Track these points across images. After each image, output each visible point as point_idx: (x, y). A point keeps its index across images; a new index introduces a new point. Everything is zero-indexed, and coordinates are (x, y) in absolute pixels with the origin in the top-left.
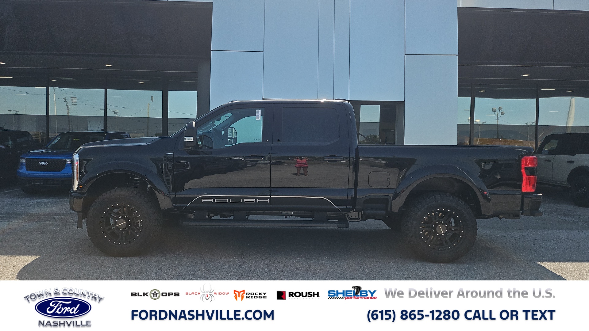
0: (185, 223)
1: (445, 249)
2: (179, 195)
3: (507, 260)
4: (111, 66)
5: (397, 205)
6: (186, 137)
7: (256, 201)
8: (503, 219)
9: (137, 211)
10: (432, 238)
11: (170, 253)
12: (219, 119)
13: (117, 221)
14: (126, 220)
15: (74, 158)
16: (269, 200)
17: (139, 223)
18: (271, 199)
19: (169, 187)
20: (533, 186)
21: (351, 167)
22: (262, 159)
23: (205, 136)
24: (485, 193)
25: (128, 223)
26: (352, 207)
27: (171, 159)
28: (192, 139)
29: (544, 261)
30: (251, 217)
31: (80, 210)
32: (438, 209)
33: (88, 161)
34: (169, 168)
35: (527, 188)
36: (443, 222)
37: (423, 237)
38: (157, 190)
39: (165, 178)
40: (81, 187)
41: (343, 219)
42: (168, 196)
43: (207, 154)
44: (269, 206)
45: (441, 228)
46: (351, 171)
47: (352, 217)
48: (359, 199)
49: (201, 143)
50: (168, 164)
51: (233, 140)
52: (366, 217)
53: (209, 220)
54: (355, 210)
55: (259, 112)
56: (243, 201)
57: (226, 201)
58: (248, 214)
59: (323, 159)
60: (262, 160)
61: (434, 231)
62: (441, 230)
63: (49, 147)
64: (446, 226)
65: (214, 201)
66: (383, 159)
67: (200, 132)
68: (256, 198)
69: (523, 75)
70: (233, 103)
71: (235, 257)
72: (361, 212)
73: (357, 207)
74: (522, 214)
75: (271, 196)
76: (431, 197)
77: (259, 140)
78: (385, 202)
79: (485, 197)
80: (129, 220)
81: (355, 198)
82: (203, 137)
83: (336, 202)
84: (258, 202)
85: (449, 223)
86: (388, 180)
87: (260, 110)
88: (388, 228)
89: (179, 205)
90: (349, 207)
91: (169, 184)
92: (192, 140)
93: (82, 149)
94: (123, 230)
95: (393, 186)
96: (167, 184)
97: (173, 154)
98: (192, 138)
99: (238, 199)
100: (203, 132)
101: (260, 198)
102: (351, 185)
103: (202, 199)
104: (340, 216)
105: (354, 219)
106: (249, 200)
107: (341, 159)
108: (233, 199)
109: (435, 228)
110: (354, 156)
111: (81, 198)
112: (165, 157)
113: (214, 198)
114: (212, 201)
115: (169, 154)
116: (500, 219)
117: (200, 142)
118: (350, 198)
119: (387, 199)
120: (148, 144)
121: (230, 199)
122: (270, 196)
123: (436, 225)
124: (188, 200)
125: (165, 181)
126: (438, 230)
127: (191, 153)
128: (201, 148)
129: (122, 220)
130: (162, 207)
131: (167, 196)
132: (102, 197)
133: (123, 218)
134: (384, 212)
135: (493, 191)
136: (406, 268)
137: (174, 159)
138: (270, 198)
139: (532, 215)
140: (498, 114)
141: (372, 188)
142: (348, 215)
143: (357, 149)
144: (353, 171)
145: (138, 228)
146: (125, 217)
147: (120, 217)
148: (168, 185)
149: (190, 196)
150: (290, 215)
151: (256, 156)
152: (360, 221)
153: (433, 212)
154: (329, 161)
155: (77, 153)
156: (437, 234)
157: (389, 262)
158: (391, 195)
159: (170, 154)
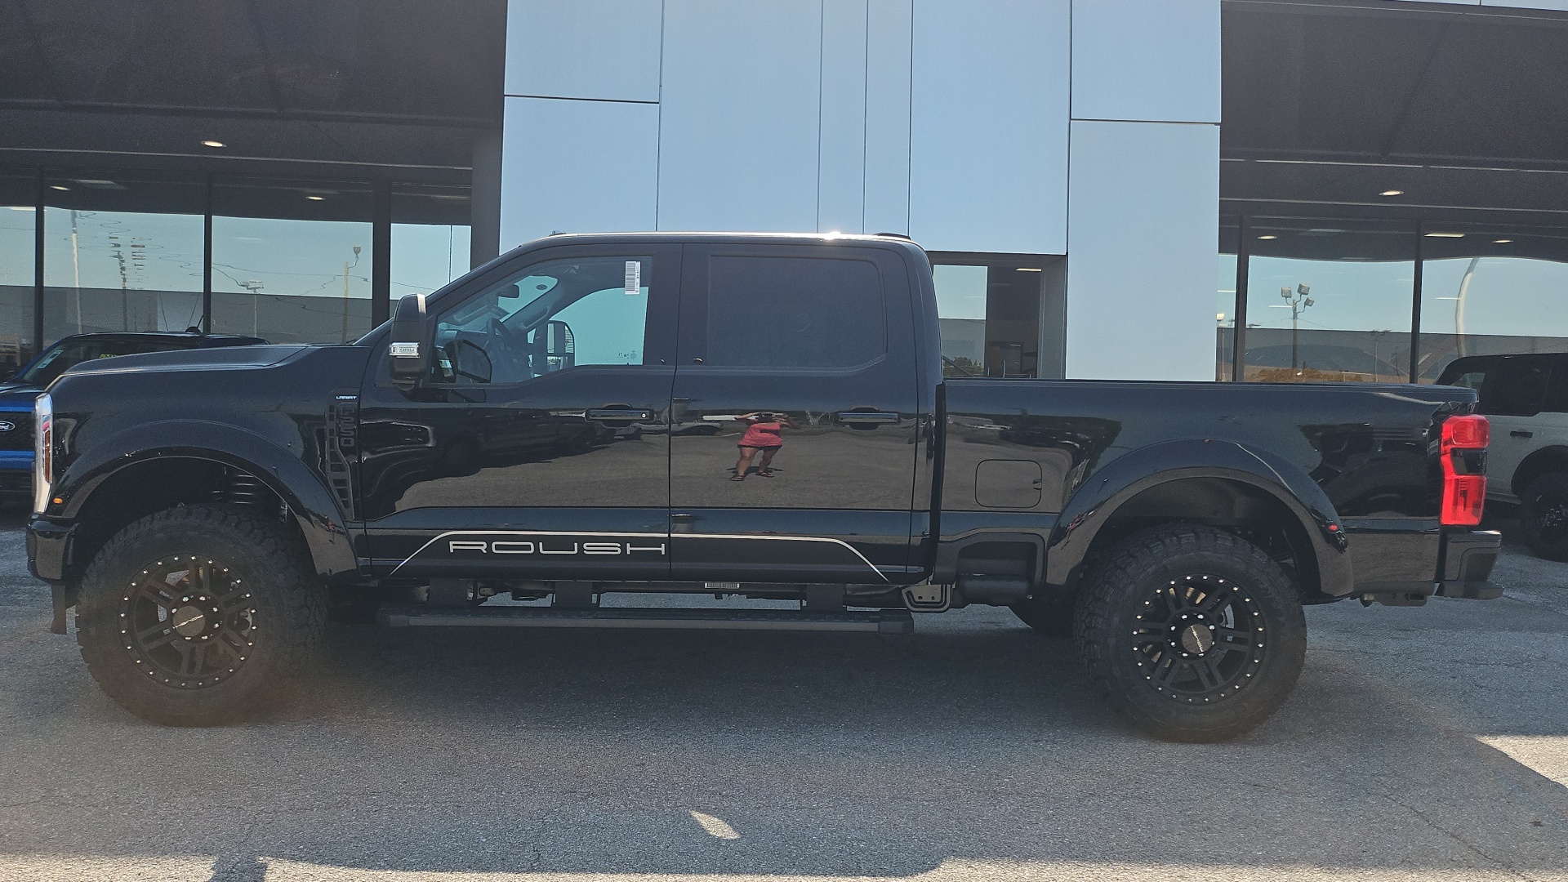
0: (396, 619)
1: (1207, 700)
2: (379, 528)
3: (1390, 731)
4: (220, 145)
5: (1061, 563)
6: (394, 344)
7: (624, 548)
8: (1376, 606)
9: (238, 582)
10: (1167, 666)
11: (349, 714)
12: (514, 293)
13: (174, 611)
14: (204, 608)
15: (37, 407)
16: (663, 545)
17: (250, 619)
18: (670, 545)
19: (346, 504)
20: (1476, 505)
21: (923, 445)
22: (644, 416)
23: (465, 342)
24: (1334, 527)
25: (210, 618)
26: (922, 569)
27: (351, 415)
28: (416, 350)
29: (1498, 735)
30: (609, 600)
31: (58, 576)
32: (1189, 578)
33: (81, 419)
34: (343, 444)
35: (1453, 513)
36: (1201, 617)
37: (1140, 664)
38: (305, 514)
39: (332, 476)
40: (58, 501)
41: (894, 605)
42: (343, 533)
43: (469, 400)
44: (665, 565)
45: (1195, 635)
46: (922, 456)
47: (920, 598)
48: (943, 544)
49: (449, 366)
50: (342, 430)
51: (562, 361)
52: (963, 599)
53: (475, 607)
54: (931, 578)
55: (634, 268)
56: (581, 548)
57: (528, 548)
58: (600, 590)
59: (835, 419)
60: (643, 421)
61: (1173, 644)
62: (1197, 639)
63: (27, 377)
64: (1212, 627)
65: (489, 548)
66: (997, 420)
67: (446, 330)
68: (623, 541)
69: (1385, 194)
70: (555, 240)
71: (556, 724)
72: (949, 586)
73: (938, 569)
74: (1440, 592)
75: (672, 535)
76: (1168, 541)
77: (634, 356)
78: (1028, 553)
79: (1331, 538)
80: (215, 610)
81: (933, 540)
82: (457, 348)
83: (876, 552)
84: (628, 553)
85: (1220, 619)
86: (1036, 485)
87: (638, 264)
88: (1021, 624)
89: (378, 561)
90: (914, 569)
91: (343, 493)
92: (415, 354)
93: (64, 379)
94: (196, 639)
95: (1052, 503)
96: (336, 494)
97: (359, 397)
98: (415, 345)
99: (567, 543)
100: (459, 331)
101: (635, 542)
102: (923, 502)
103: (451, 543)
104: (886, 594)
105: (927, 605)
106: (602, 544)
107: (890, 420)
108: (550, 543)
109: (1176, 637)
110: (932, 410)
111: (59, 536)
112: (331, 408)
113: (489, 539)
114: (483, 549)
115: (343, 397)
116: (1366, 604)
117: (448, 362)
118: (916, 541)
119: (1033, 546)
120: (278, 365)
121: (541, 544)
122: (667, 535)
123: (1182, 626)
124: (406, 545)
125: (331, 484)
126: (1185, 640)
127: (414, 396)
128: (452, 380)
129: (193, 609)
130: (321, 567)
131: (339, 532)
132: (125, 536)
133: (194, 602)
134: (1021, 586)
135: (1356, 521)
136: (1091, 760)
137: (359, 413)
138: (669, 541)
139: (1470, 594)
140: (1295, 304)
141: (986, 509)
142: (910, 592)
143: (941, 390)
144: (929, 456)
145: (245, 633)
146: (202, 599)
147: (185, 599)
148: (341, 496)
149: (412, 532)
150: (730, 593)
151: (627, 408)
152: (948, 609)
153: (1172, 586)
154: (855, 425)
155: (48, 392)
156: (1185, 655)
157: (1036, 741)
158: (1046, 534)
159: (349, 398)
